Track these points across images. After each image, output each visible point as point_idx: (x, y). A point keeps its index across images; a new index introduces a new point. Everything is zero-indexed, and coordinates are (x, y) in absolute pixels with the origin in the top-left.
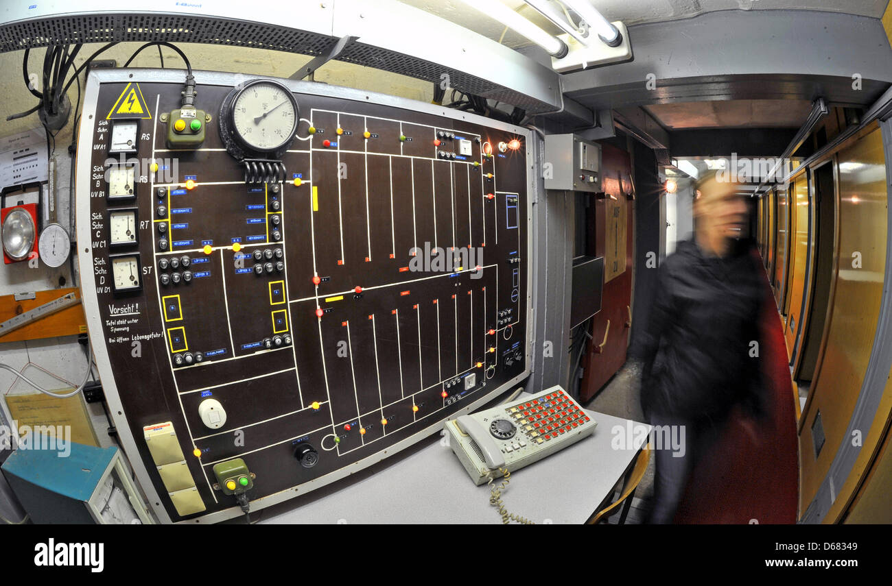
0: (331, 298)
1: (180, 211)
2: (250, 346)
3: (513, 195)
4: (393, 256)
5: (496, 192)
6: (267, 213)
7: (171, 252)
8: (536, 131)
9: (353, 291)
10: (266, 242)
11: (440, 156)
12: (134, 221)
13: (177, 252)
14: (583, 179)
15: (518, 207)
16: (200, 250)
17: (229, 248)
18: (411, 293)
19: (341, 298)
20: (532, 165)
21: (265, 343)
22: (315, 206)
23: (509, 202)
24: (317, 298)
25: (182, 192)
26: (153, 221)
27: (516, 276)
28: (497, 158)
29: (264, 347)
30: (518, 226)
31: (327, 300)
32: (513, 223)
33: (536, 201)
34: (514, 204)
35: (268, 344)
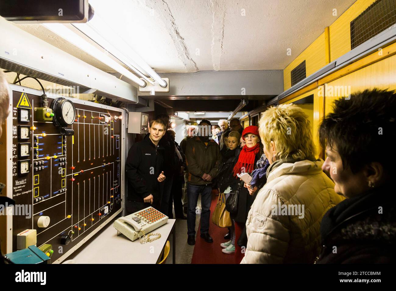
0: (76, 174)
1: (41, 144)
2: (55, 193)
3: (118, 136)
4: (90, 159)
5: (114, 135)
6: (63, 145)
7: (38, 159)
8: (125, 110)
9: (81, 172)
10: (62, 155)
11: (101, 123)
12: (28, 148)
13: (39, 159)
14: (143, 129)
15: (119, 140)
16: (46, 158)
17: (53, 157)
18: (93, 172)
19: (78, 174)
20: (123, 123)
21: (60, 191)
22: (73, 143)
23: (117, 138)
24: (72, 174)
25: (41, 137)
26: (33, 148)
27: (118, 167)
28: (114, 122)
29: (59, 192)
30: (119, 148)
31: (75, 175)
32: (118, 147)
33: (124, 138)
34: (118, 139)
35: (61, 191)
